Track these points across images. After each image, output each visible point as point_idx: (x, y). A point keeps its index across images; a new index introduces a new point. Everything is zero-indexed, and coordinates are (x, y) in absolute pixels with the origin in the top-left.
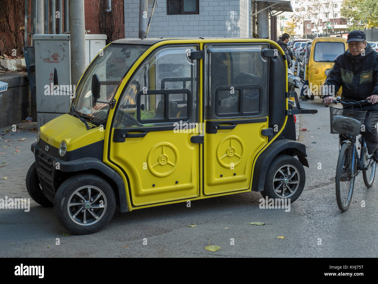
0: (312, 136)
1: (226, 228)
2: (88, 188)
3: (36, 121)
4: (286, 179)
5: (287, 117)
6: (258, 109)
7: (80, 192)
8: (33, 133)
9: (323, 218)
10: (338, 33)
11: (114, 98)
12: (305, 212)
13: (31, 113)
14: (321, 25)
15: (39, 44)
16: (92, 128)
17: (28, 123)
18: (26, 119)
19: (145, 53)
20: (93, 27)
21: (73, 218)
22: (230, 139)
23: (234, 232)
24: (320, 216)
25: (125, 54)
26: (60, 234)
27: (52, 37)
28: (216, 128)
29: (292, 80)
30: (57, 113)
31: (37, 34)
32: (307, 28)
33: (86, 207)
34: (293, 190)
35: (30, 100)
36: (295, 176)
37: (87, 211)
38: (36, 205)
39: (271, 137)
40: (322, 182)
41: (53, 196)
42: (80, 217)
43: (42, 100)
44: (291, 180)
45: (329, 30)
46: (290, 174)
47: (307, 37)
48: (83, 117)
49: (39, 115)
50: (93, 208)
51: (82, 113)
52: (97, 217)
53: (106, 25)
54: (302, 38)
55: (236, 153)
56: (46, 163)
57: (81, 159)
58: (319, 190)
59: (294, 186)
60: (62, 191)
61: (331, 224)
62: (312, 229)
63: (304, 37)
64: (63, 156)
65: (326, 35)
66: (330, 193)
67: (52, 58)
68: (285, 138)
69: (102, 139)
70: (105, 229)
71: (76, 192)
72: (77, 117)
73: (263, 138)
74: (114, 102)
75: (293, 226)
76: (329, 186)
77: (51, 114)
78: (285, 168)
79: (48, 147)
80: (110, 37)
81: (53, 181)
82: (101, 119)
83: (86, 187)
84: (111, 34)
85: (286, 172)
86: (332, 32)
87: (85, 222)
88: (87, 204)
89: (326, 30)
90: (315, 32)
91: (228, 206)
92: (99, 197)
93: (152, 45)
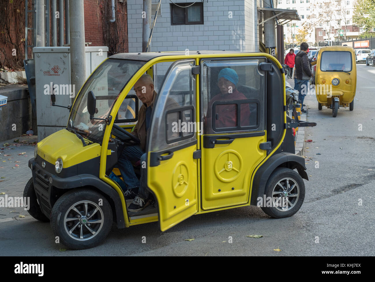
0: (317, 147)
1: (224, 242)
2: (85, 202)
3: (37, 135)
4: (285, 193)
5: (285, 130)
6: (256, 122)
7: (76, 207)
8: (33, 147)
9: (322, 231)
10: (350, 40)
11: (111, 115)
12: (304, 225)
13: (32, 127)
14: (333, 33)
15: (39, 57)
16: (88, 145)
17: (29, 137)
18: (26, 133)
19: (141, 69)
20: (97, 38)
21: (70, 233)
22: (228, 153)
23: (231, 246)
24: (319, 228)
25: (122, 69)
26: (56, 250)
27: (52, 50)
28: (214, 142)
29: (290, 93)
30: (58, 126)
31: (37, 46)
32: (319, 36)
33: (83, 222)
34: (293, 203)
35: (31, 113)
36: (295, 189)
37: (84, 226)
38: (34, 220)
39: (270, 151)
40: (323, 194)
41: (50, 212)
42: (77, 232)
43: (42, 114)
44: (290, 193)
45: (341, 38)
46: (289, 187)
47: (318, 45)
48: (79, 133)
49: (39, 128)
50: (90, 223)
51: (79, 128)
52: (94, 233)
53: (110, 35)
54: (313, 46)
55: (234, 167)
56: (43, 179)
57: (77, 176)
58: (320, 202)
59: (294, 199)
60: (59, 206)
61: (330, 236)
62: (310, 241)
63: (316, 45)
64: (59, 172)
65: (338, 43)
66: (331, 205)
67: (52, 71)
68: (284, 151)
69: (98, 155)
70: (102, 244)
71: (73, 207)
72: (74, 133)
73: (261, 152)
74: (110, 118)
75: (291, 239)
76: (330, 198)
77: (52, 128)
78: (285, 181)
79: (45, 164)
80: (114, 48)
81: (49, 198)
82: (98, 135)
83: (83, 202)
84: (116, 45)
85: (285, 185)
86: (344, 39)
87: (82, 237)
88: (84, 219)
89: (337, 37)
90: (327, 39)
91: (228, 220)
92: (96, 211)
93: (148, 61)
